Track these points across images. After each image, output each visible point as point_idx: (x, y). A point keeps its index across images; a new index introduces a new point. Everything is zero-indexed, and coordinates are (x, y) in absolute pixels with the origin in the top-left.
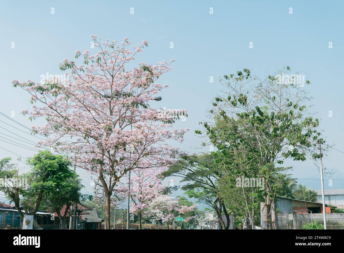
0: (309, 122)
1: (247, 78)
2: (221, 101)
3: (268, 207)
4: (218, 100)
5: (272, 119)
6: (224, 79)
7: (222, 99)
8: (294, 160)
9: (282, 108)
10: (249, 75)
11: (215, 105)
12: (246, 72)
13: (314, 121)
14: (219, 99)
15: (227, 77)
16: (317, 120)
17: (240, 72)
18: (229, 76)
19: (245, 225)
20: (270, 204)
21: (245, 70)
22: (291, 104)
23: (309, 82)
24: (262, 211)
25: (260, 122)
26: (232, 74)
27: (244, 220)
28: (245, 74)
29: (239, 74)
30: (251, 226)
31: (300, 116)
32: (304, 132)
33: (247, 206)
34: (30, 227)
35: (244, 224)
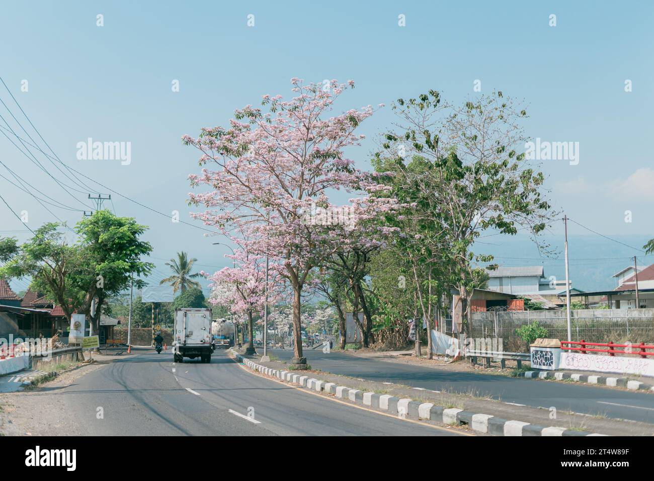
0: (527, 176)
1: (435, 106)
2: (395, 140)
3: (462, 302)
4: (390, 138)
5: (476, 173)
6: (398, 104)
7: (396, 137)
8: (501, 232)
9: (486, 153)
10: (438, 101)
11: (387, 147)
12: (433, 95)
13: (535, 174)
14: (391, 136)
15: (402, 103)
16: (540, 174)
17: (425, 95)
18: (407, 101)
19: (413, 329)
20: (465, 298)
21: (432, 93)
22: (503, 149)
23: (524, 114)
24: (455, 308)
25: (459, 176)
26: (413, 98)
27: (411, 321)
28: (432, 99)
29: (423, 98)
30: (426, 329)
31: (515, 167)
32: (520, 190)
33: (421, 300)
34: (81, 332)
35: (412, 327)
